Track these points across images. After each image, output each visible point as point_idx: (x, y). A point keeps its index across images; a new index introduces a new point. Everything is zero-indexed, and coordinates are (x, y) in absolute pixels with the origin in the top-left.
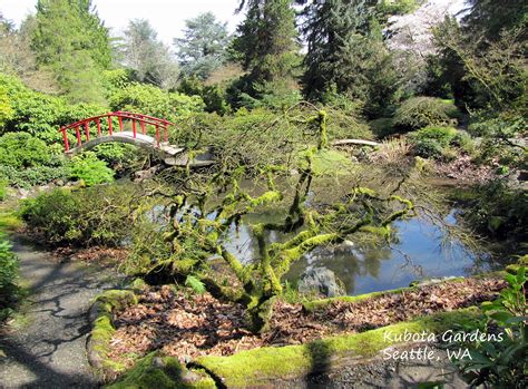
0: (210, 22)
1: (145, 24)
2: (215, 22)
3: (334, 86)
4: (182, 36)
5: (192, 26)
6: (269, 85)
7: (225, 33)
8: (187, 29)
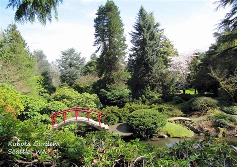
0: (73, 52)
1: (41, 52)
2: (75, 53)
3: (149, 88)
4: (60, 58)
5: (64, 54)
6: (113, 85)
7: (79, 58)
8: (62, 55)
